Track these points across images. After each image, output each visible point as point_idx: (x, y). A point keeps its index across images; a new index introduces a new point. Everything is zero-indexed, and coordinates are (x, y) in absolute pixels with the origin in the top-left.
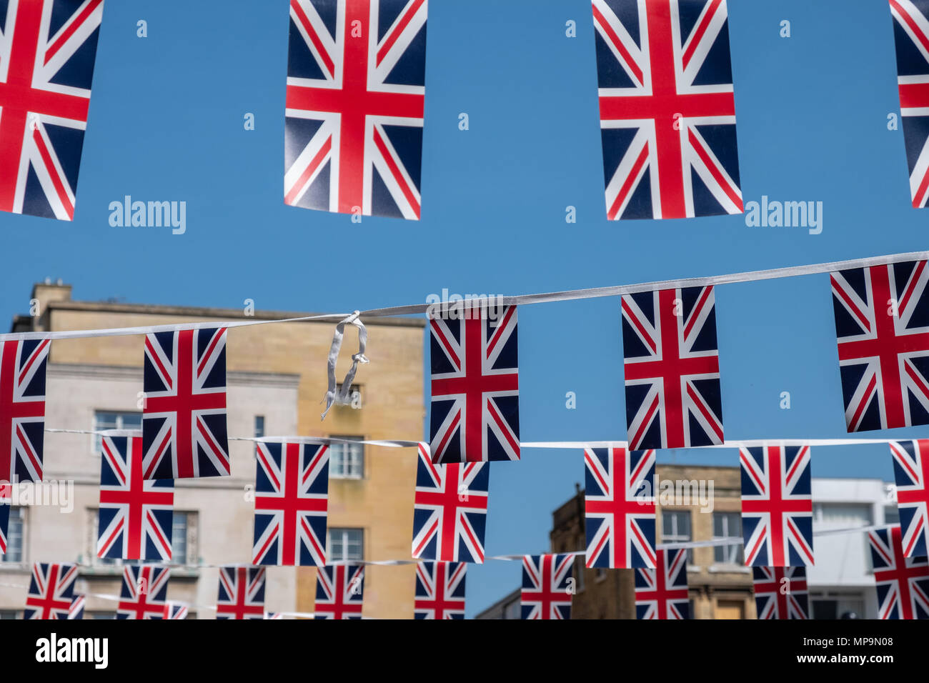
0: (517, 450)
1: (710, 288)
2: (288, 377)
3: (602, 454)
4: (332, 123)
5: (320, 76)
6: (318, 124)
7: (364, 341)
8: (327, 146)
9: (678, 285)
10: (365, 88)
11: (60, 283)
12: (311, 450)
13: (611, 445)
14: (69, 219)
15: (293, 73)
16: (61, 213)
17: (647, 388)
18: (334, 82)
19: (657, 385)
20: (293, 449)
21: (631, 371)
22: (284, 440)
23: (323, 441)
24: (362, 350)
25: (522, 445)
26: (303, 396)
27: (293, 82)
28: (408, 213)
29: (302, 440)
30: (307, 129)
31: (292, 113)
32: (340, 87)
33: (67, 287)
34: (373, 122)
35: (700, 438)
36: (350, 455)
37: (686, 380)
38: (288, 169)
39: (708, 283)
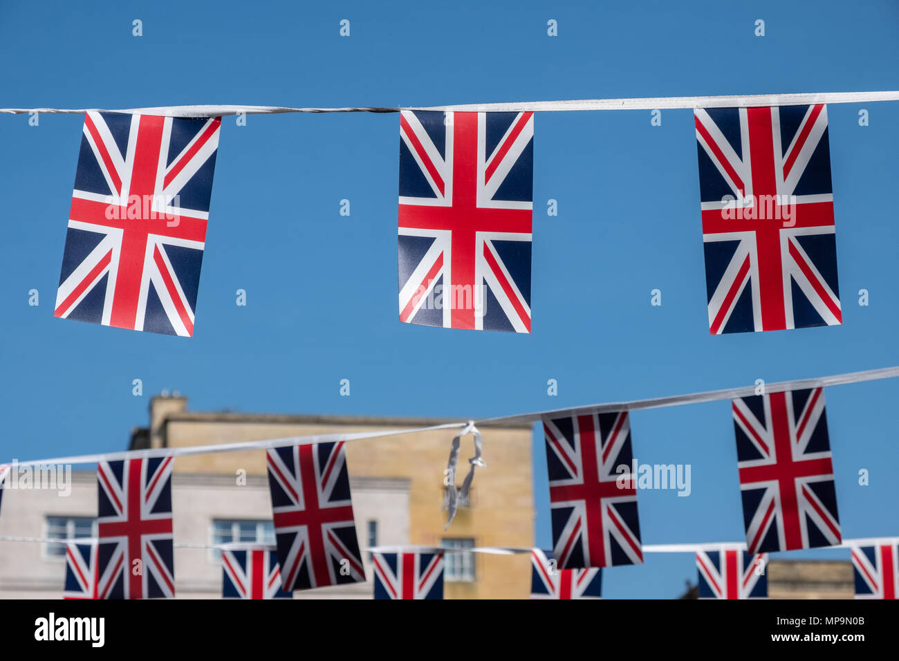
0: (639, 553)
1: (819, 390)
2: (399, 482)
3: (714, 557)
4: (443, 240)
5: (431, 194)
6: (430, 241)
7: (480, 445)
8: (440, 262)
9: (787, 387)
10: (475, 204)
11: (176, 394)
12: (426, 558)
13: (723, 548)
14: (189, 336)
15: (404, 192)
16: (181, 330)
17: (762, 492)
18: (445, 200)
19: (772, 488)
20: (409, 558)
21: (746, 475)
22: (400, 550)
23: (437, 550)
24: (478, 454)
25: (645, 549)
26: (415, 501)
27: (405, 201)
28: (519, 326)
29: (417, 549)
30: (419, 247)
31: (404, 231)
32: (450, 205)
33: (183, 399)
34: (483, 238)
35: (818, 539)
36: (462, 558)
37: (801, 482)
38: (403, 287)
39: (816, 385)
